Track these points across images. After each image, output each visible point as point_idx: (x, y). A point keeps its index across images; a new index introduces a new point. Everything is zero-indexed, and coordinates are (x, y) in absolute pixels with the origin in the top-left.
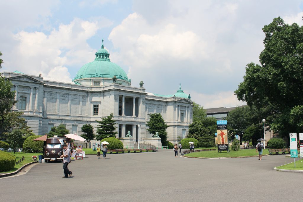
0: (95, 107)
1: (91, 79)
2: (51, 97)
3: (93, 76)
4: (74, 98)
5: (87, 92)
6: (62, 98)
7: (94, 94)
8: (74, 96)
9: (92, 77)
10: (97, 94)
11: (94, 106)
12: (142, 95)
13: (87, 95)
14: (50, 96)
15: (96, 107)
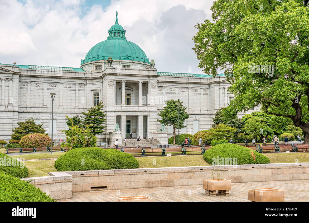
0: (95, 97)
1: (92, 63)
2: (37, 87)
3: (94, 59)
4: (68, 87)
5: (85, 79)
6: (52, 88)
7: (94, 81)
8: (67, 85)
9: (93, 61)
10: (97, 80)
11: (95, 95)
12: (151, 78)
13: (85, 83)
14: (35, 87)
15: (97, 97)
